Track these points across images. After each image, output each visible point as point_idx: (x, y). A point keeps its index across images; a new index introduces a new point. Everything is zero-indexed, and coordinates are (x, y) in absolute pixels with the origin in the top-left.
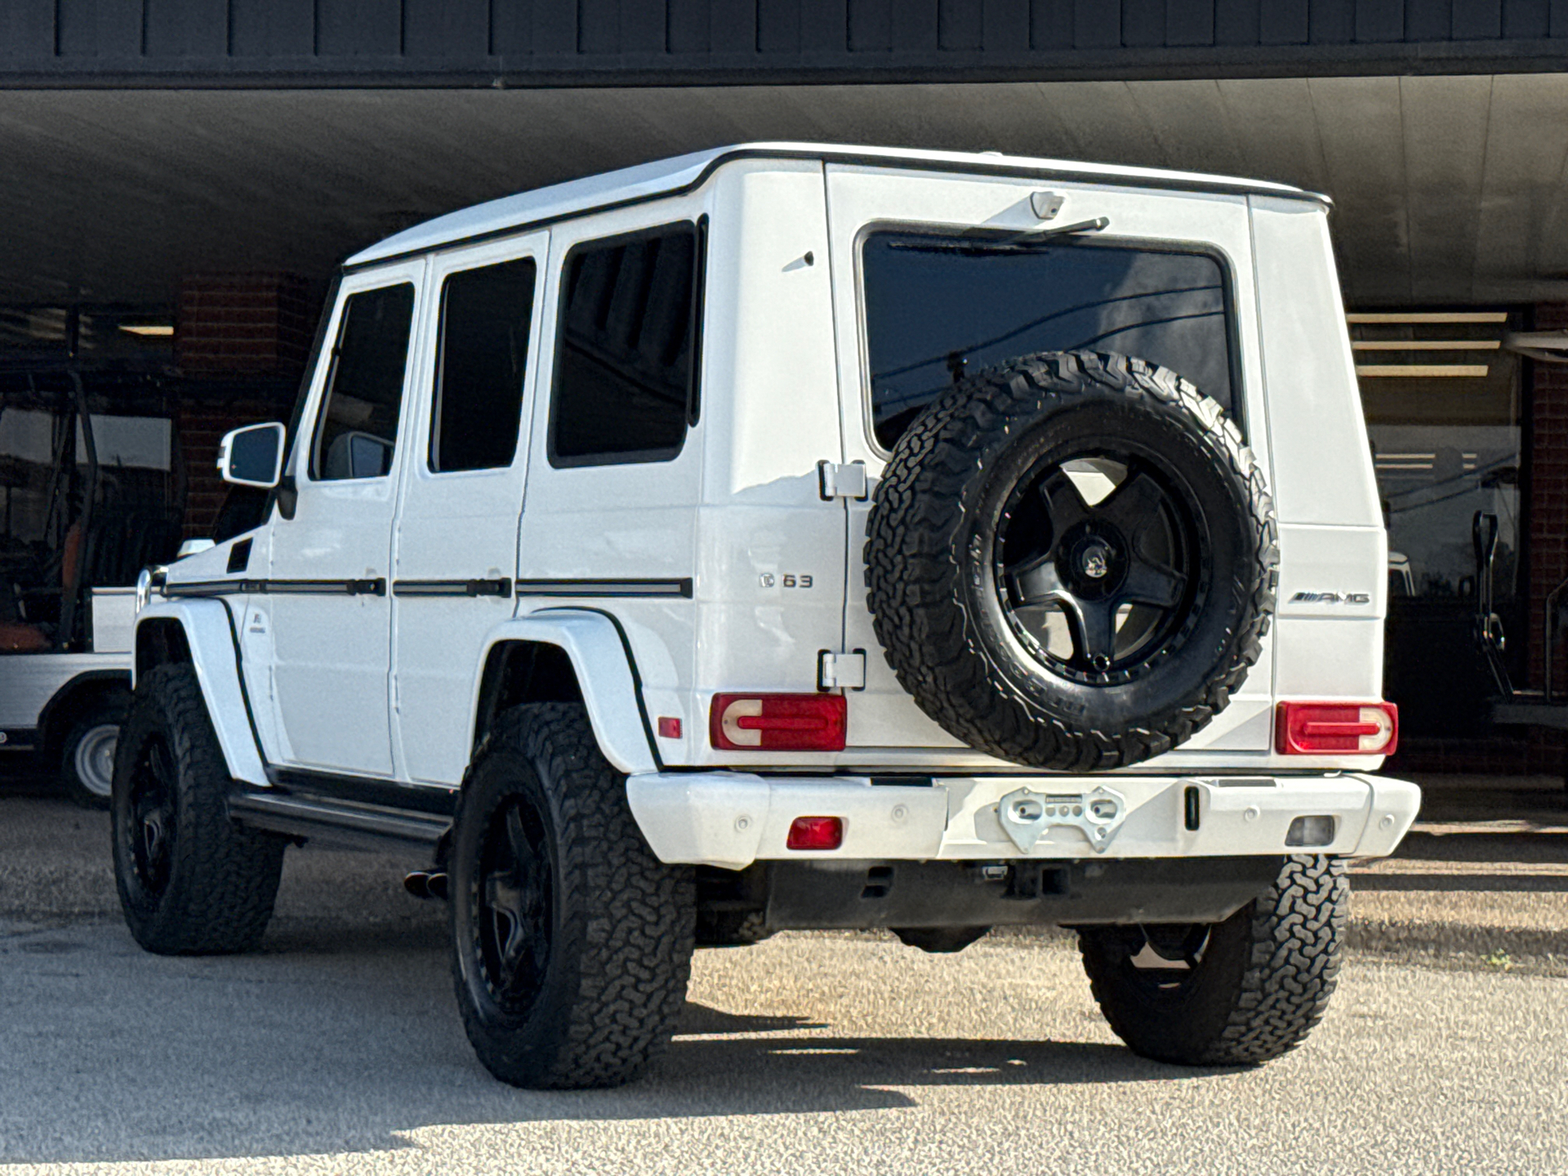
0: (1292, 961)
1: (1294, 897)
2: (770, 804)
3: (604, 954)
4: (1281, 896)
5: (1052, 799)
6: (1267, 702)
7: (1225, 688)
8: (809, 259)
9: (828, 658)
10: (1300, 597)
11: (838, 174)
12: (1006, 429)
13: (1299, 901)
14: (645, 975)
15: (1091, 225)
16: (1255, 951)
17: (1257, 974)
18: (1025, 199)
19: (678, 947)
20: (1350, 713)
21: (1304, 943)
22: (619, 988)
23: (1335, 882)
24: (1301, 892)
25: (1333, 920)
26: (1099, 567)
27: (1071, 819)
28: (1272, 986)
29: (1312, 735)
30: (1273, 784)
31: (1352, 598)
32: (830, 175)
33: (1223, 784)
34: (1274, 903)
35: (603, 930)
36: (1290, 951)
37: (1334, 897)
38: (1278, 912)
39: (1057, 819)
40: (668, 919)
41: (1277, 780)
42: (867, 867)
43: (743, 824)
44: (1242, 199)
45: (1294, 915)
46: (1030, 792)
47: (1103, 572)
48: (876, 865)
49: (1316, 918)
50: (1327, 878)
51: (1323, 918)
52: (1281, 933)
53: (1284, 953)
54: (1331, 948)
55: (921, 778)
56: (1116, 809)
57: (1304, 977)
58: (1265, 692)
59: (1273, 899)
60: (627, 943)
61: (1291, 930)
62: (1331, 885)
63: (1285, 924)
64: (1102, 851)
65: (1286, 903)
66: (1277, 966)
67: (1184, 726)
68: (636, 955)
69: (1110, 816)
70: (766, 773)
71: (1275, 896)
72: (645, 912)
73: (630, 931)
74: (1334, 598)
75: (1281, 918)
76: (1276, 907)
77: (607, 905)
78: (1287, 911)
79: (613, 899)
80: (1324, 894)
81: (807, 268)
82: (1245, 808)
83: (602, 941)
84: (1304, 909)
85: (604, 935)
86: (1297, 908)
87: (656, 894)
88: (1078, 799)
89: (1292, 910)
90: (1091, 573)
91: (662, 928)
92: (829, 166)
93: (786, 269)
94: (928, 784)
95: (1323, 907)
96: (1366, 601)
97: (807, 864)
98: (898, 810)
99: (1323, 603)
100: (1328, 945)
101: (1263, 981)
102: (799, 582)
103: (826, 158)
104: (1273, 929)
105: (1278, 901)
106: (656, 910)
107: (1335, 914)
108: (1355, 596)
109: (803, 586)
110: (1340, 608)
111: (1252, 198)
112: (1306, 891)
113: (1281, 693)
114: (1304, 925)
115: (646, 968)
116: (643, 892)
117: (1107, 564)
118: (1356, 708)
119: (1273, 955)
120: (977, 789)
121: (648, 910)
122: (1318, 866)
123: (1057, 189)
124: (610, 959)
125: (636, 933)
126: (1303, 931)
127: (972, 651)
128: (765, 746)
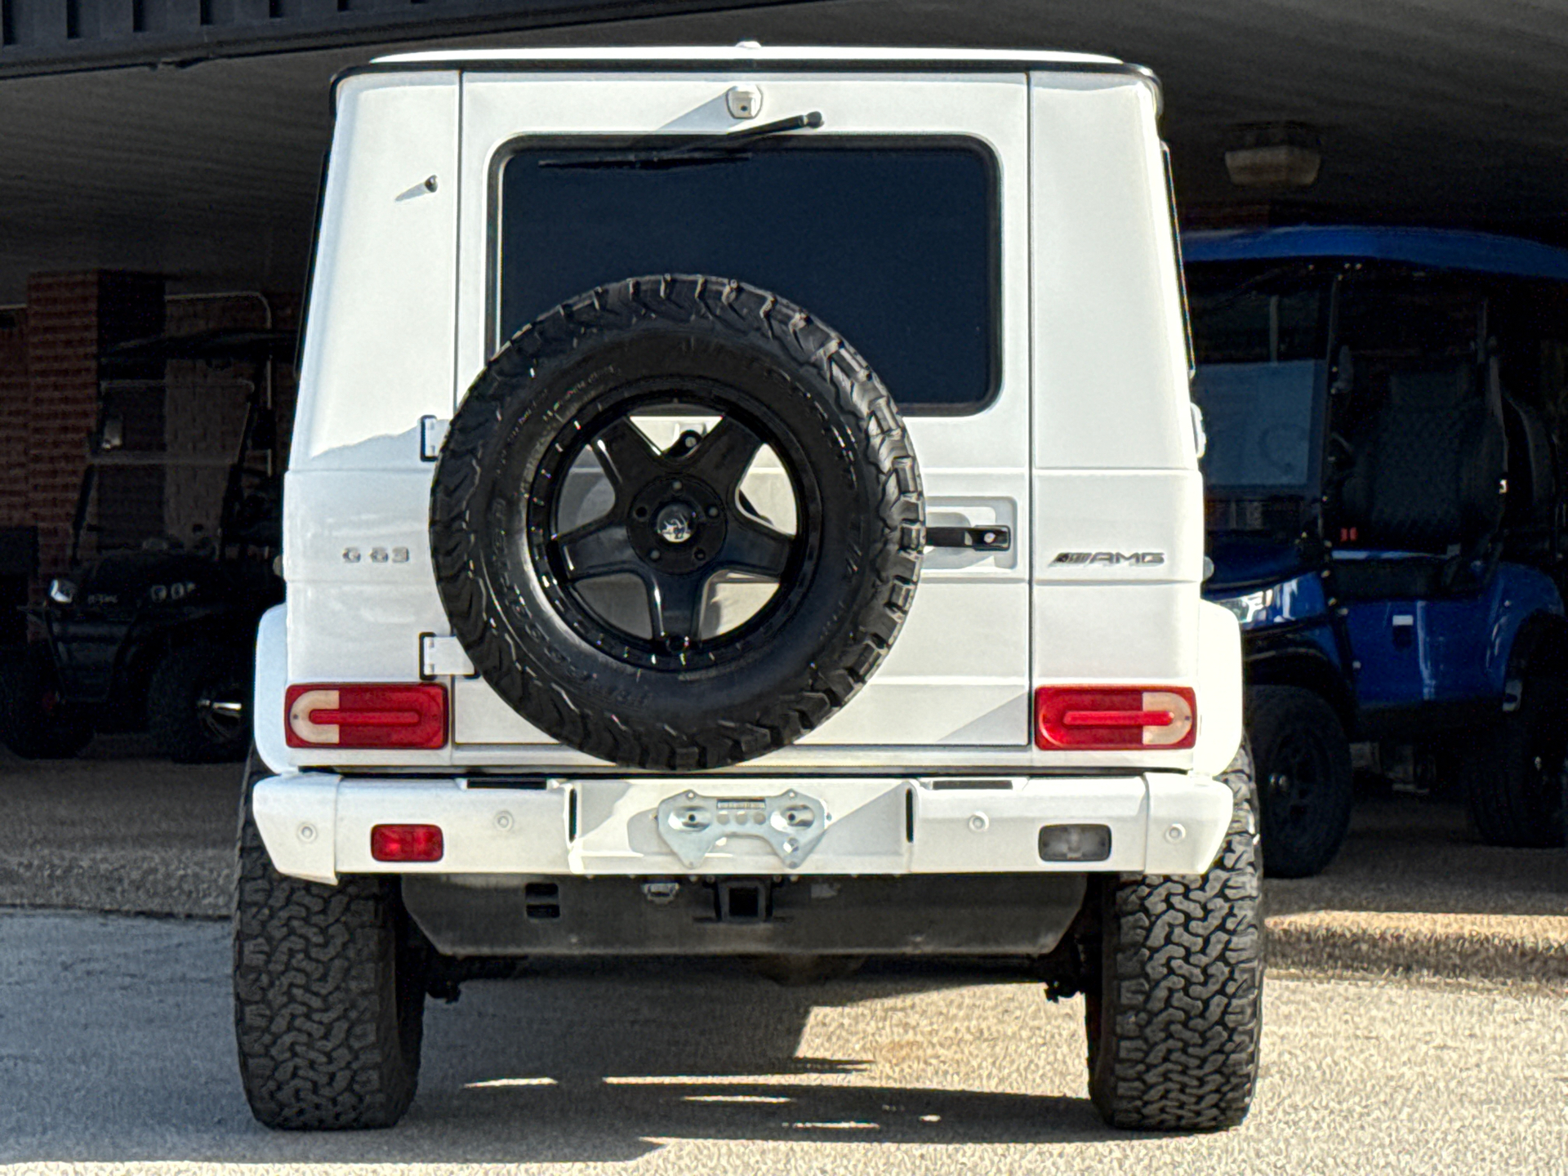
0: (1175, 1003)
1: (1171, 926)
2: (336, 810)
3: (265, 979)
4: (1153, 924)
5: (725, 805)
6: (1023, 687)
7: (842, 672)
8: (430, 186)
9: (427, 641)
10: (1062, 558)
11: (478, 86)
12: (532, 372)
13: (1178, 931)
14: (316, 1003)
15: (795, 122)
16: (1123, 991)
17: (1133, 1019)
18: (719, 98)
19: (354, 973)
20: (1129, 699)
21: (1189, 983)
22: (288, 1018)
23: (1232, 908)
24: (1181, 918)
25: (1228, 954)
26: (678, 531)
27: (750, 828)
28: (1154, 1033)
29: (1070, 727)
30: (1008, 785)
31: (1138, 558)
32: (466, 85)
33: (937, 786)
34: (1144, 933)
35: (261, 952)
36: (1171, 991)
37: (1230, 925)
38: (1149, 943)
39: (733, 827)
40: (339, 941)
41: (1015, 780)
42: (523, 882)
43: (307, 833)
44: (1022, 76)
45: (1170, 947)
46: (695, 795)
47: (686, 536)
48: (535, 880)
49: (1203, 951)
50: (1219, 902)
51: (1215, 950)
52: (1156, 968)
53: (1161, 993)
54: (1231, 988)
55: (533, 780)
56: (814, 817)
57: (1198, 1023)
58: (1017, 673)
59: (1142, 927)
60: (288, 967)
61: (1168, 964)
62: (1226, 911)
63: (1161, 958)
64: (794, 865)
65: (1158, 935)
66: (1156, 1009)
67: (786, 719)
68: (300, 979)
69: (806, 824)
70: (351, 774)
71: (1147, 923)
72: (311, 932)
73: (292, 953)
74: (1113, 558)
75: (1154, 951)
76: (1147, 938)
77: (264, 924)
78: (1162, 942)
79: (271, 917)
80: (1214, 921)
81: (429, 195)
82: (969, 815)
83: (261, 963)
84: (1186, 939)
85: (262, 957)
86: (1175, 938)
87: (323, 912)
88: (762, 805)
89: (1168, 940)
90: (671, 538)
91: (331, 951)
92: (466, 75)
93: (400, 198)
94: (540, 786)
95: (1213, 939)
96: (1161, 560)
97: (444, 879)
98: (503, 817)
99: (1097, 565)
100: (1224, 985)
101: (1141, 1027)
102: (391, 556)
103: (463, 67)
104: (1143, 964)
105: (1149, 930)
106: (323, 931)
107: (1232, 946)
108: (1144, 555)
109: (395, 561)
110: (1123, 569)
111: (1036, 75)
112: (1189, 918)
113: (1043, 675)
114: (1186, 959)
115: (317, 994)
116: (308, 909)
117: (690, 527)
118: (1135, 693)
119: (1148, 996)
120: (631, 792)
121: (315, 930)
122: (1207, 887)
123: (744, 83)
124: (272, 984)
125: (301, 956)
126: (1186, 966)
127: (495, 632)
128: (343, 744)
